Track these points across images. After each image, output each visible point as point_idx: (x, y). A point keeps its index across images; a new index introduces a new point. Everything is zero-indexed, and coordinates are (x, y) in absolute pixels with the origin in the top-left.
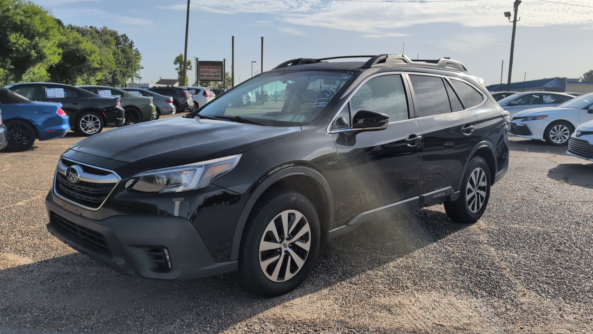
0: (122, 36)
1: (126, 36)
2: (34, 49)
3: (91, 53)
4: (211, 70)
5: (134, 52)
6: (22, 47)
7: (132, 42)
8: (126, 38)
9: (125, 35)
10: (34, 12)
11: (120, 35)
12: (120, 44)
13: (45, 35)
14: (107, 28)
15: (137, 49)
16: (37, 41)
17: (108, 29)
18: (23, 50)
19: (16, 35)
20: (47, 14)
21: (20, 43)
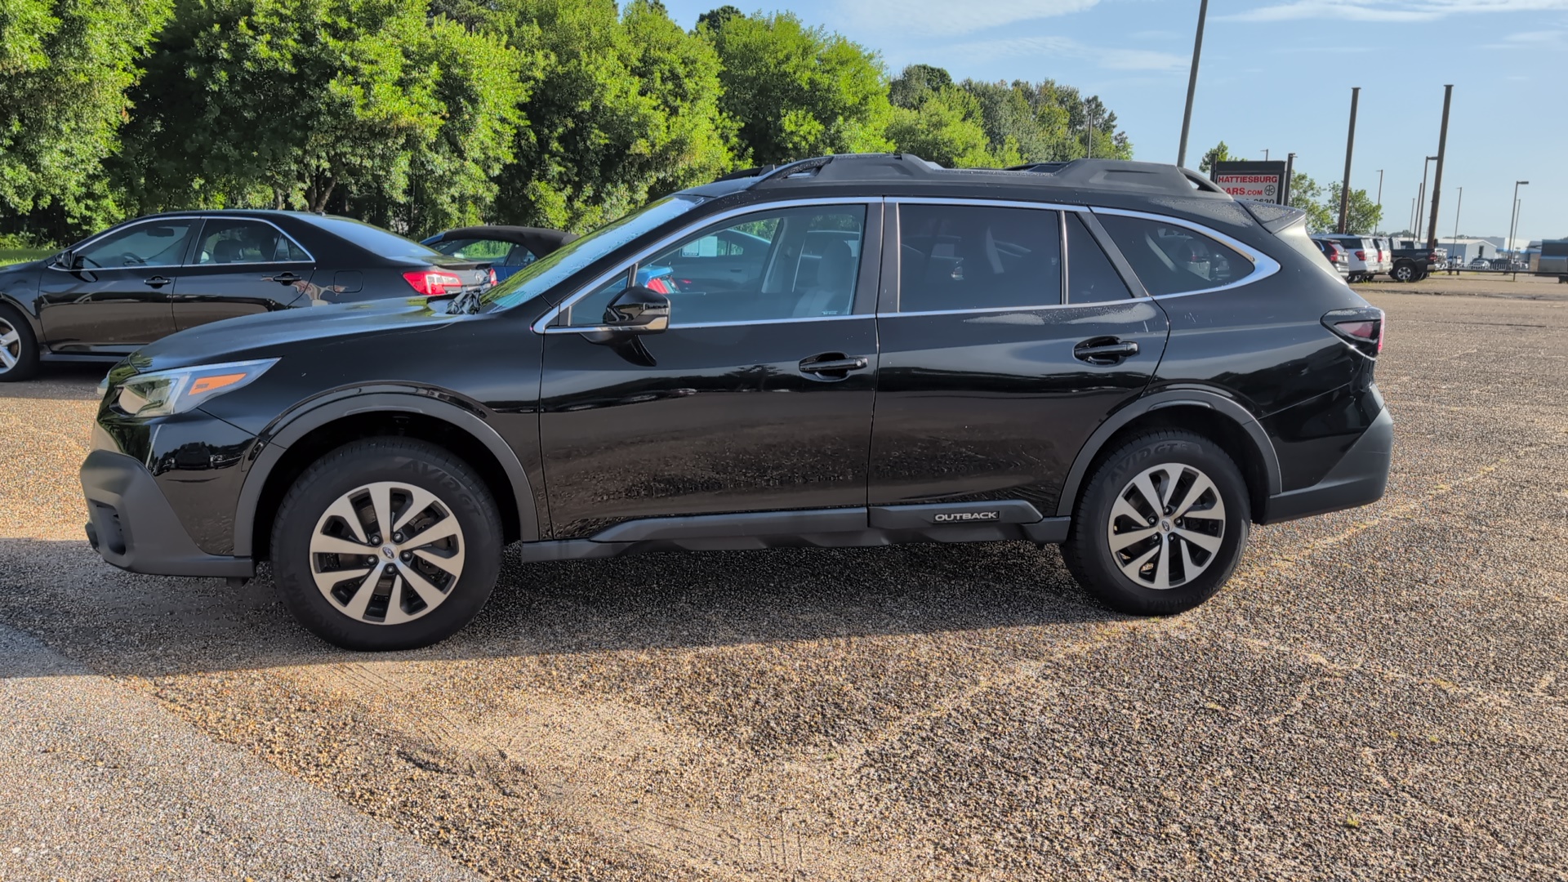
0: (1089, 101)
1: (1099, 100)
2: (832, 144)
3: (965, 150)
4: (1248, 186)
5: (1114, 143)
6: (807, 142)
7: (1111, 115)
8: (1099, 105)
9: (1095, 98)
10: (844, 58)
11: (1083, 100)
12: (1081, 123)
13: (857, 112)
14: (1052, 84)
15: (1123, 133)
16: (839, 126)
17: (1056, 85)
18: (807, 147)
19: (797, 115)
20: (872, 61)
21: (802, 133)
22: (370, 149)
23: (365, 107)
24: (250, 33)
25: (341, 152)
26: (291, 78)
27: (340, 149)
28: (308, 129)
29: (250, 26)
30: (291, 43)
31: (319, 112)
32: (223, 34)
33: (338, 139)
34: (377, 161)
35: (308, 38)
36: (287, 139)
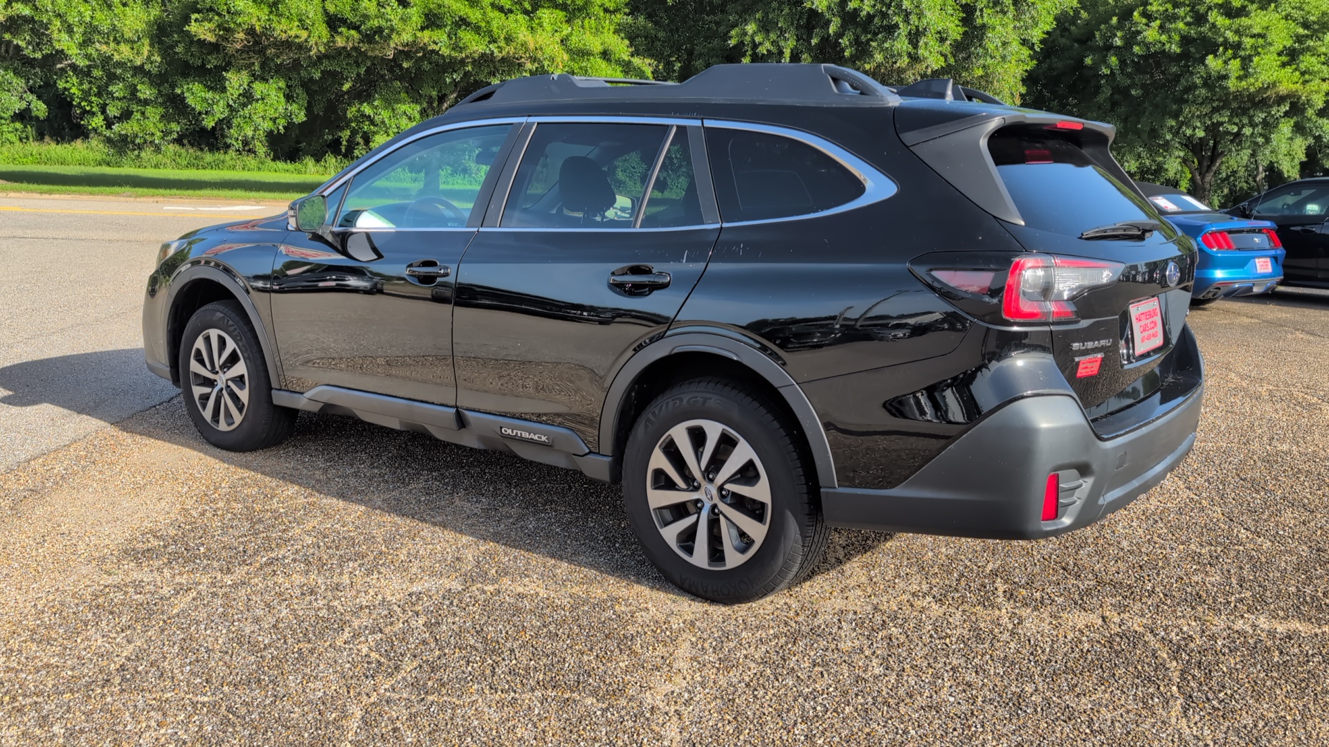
22: (1251, 118)
23: (1240, 78)
24: (1144, 21)
25: (1218, 122)
26: (1177, 58)
27: (1216, 118)
28: (1182, 101)
29: (1145, 14)
30: (1181, 25)
31: (1195, 87)
32: (1120, 26)
33: (1215, 110)
34: (1259, 129)
35: (1200, 19)
36: (1166, 113)
